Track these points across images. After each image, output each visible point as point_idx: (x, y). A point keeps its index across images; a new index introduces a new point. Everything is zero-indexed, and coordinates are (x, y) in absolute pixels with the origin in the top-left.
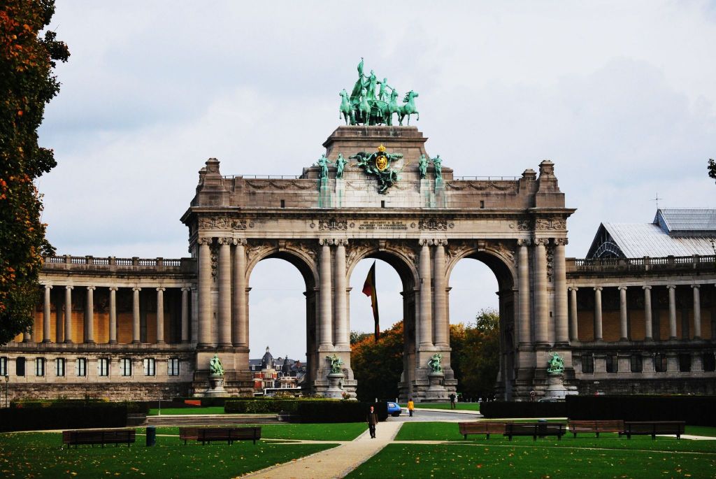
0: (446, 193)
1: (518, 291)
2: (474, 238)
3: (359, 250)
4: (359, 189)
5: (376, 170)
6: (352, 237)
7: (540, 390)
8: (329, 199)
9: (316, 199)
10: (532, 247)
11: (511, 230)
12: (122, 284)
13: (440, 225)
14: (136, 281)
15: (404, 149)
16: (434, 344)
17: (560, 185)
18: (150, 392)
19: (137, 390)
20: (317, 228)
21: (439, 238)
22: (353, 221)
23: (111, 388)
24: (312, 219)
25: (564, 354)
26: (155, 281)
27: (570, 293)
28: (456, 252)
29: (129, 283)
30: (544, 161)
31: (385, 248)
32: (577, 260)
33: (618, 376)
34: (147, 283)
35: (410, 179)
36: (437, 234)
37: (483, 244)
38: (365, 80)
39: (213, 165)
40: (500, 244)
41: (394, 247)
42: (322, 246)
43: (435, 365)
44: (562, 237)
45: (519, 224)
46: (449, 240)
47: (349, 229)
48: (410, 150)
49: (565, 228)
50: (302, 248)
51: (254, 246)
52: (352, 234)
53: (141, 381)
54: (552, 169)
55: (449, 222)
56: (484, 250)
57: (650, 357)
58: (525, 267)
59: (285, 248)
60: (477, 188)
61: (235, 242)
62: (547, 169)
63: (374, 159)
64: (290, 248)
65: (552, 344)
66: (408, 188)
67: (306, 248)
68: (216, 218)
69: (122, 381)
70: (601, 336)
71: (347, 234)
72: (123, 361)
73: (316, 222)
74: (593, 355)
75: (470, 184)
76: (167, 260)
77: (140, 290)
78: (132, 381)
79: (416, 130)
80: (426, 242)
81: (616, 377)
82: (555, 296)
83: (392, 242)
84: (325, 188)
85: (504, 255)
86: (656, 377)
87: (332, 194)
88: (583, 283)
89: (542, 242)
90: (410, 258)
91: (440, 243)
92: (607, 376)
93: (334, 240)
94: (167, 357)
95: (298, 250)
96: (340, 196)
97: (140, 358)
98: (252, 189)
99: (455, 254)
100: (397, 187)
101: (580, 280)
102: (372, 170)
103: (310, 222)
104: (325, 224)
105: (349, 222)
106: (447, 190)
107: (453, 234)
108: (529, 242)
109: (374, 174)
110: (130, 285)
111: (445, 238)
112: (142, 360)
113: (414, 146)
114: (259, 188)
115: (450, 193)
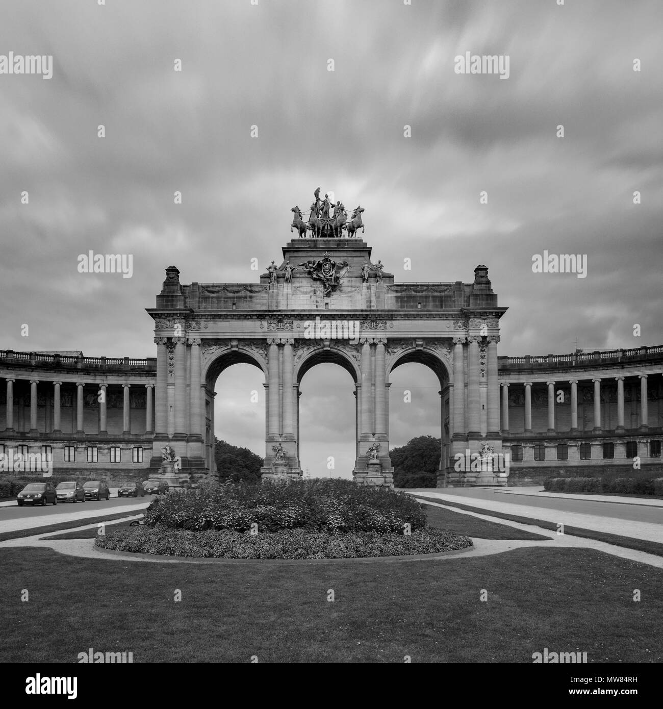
0: (386, 295)
1: (453, 386)
2: (412, 336)
3: (305, 349)
4: (306, 293)
5: (321, 276)
6: (297, 337)
7: (471, 477)
8: (277, 302)
9: (265, 301)
10: (466, 345)
11: (447, 329)
12: (89, 380)
13: (381, 325)
14: (103, 377)
15: (350, 258)
16: (374, 434)
17: (493, 287)
18: (114, 476)
19: (102, 475)
20: (265, 329)
21: (380, 337)
22: (299, 322)
23: (76, 474)
24: (261, 320)
25: (494, 444)
26: (121, 378)
27: (501, 388)
28: (395, 351)
29: (95, 380)
30: (479, 266)
31: (329, 347)
32: (509, 358)
33: (544, 464)
34: (113, 380)
35: (353, 284)
36: (377, 333)
37: (421, 343)
38: (321, 203)
39: (173, 272)
40: (437, 343)
41: (338, 347)
42: (270, 345)
43: (372, 454)
44: (495, 334)
45: (454, 323)
46: (388, 339)
47: (295, 329)
48: (355, 258)
49: (497, 326)
50: (253, 347)
51: (210, 346)
52: (297, 334)
53: (106, 467)
54: (487, 273)
55: (389, 323)
56: (422, 348)
57: (576, 446)
58: (459, 364)
59: (237, 347)
60: (416, 291)
61: (190, 342)
62: (482, 273)
63: (320, 265)
64: (243, 347)
65: (484, 435)
66: (351, 292)
67: (256, 348)
68: (171, 319)
69: (88, 467)
70: (530, 428)
71: (293, 334)
72: (90, 449)
73: (265, 323)
74: (523, 445)
75: (409, 287)
76: (133, 360)
77: (107, 386)
78: (98, 467)
79: (361, 240)
80: (366, 341)
81: (543, 465)
82: (488, 390)
83: (337, 341)
84: (273, 292)
85: (440, 353)
86: (580, 464)
87: (280, 298)
88: (514, 379)
89: (475, 339)
90: (353, 356)
91: (380, 341)
92: (535, 464)
93: (281, 339)
94: (132, 446)
95: (249, 350)
96: (287, 299)
97: (106, 446)
98: (207, 294)
99: (395, 353)
100: (341, 291)
101: (511, 377)
102: (317, 275)
103: (259, 323)
104: (273, 325)
105: (296, 323)
106: (388, 292)
107: (393, 333)
108: (464, 341)
109: (319, 279)
110: (97, 382)
111: (384, 336)
112: (109, 449)
113: (359, 255)
114: (213, 292)
115: (390, 295)
